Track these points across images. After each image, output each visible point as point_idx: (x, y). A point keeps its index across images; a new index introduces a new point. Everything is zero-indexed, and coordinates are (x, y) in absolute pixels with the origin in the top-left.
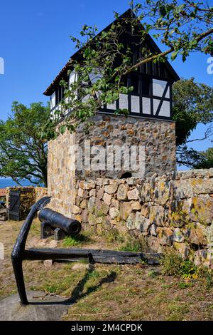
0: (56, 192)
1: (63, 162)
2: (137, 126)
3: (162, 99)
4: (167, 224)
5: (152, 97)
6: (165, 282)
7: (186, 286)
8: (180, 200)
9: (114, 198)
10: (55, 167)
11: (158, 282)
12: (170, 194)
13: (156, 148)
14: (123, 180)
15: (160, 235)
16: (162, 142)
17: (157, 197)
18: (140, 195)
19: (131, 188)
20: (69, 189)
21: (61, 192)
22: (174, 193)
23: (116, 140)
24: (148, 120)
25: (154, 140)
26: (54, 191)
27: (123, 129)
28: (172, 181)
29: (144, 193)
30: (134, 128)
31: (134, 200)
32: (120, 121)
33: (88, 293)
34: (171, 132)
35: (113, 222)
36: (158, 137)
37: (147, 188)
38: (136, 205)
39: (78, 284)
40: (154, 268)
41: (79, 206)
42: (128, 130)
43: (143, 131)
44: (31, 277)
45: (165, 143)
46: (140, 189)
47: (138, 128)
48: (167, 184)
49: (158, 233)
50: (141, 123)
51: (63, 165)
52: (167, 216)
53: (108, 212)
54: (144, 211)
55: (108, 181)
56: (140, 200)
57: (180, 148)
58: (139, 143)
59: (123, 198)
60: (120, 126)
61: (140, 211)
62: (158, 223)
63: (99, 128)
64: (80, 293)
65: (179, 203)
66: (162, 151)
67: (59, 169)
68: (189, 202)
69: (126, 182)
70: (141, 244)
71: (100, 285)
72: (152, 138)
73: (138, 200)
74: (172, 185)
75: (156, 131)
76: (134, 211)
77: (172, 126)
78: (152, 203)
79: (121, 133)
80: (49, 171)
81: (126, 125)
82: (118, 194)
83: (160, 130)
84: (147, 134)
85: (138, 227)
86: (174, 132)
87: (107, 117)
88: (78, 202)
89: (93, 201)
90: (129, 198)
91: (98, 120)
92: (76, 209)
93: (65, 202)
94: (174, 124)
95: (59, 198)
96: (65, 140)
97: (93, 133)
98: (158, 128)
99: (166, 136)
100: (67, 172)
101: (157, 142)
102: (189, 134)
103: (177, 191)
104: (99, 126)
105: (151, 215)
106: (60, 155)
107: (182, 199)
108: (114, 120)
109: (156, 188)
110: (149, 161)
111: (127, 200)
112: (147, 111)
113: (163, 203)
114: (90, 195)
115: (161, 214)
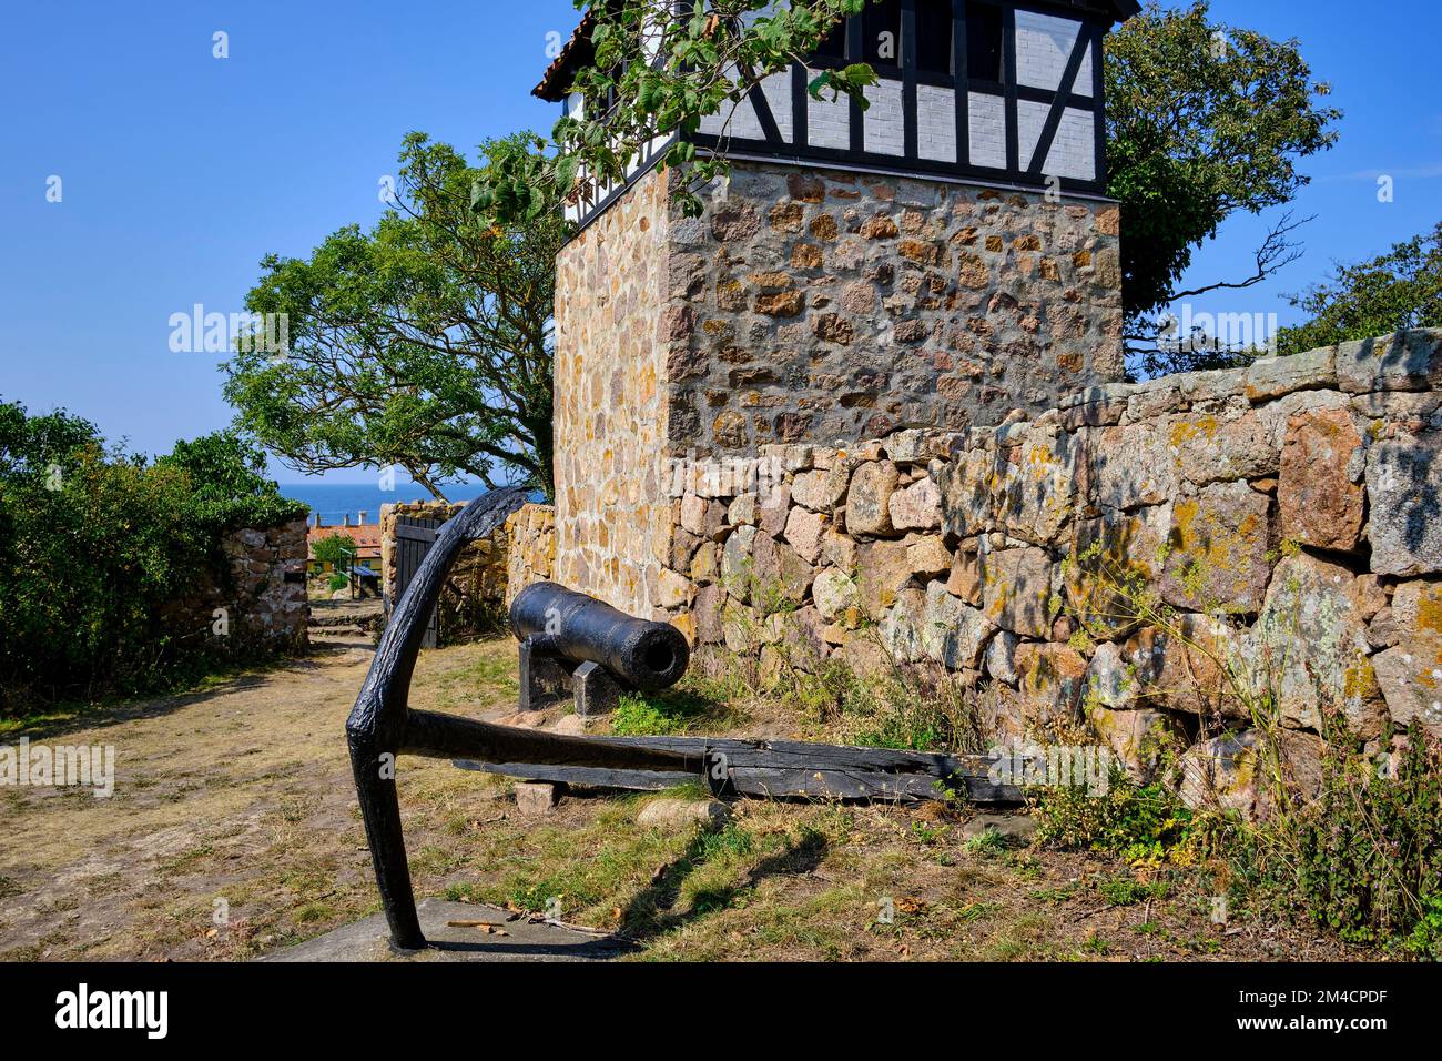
0: (589, 518)
1: (616, 385)
2: (946, 221)
3: (1060, 99)
4: (1063, 627)
5: (1013, 93)
6: (1042, 875)
7: (1140, 895)
8: (1118, 516)
9: (832, 529)
10: (587, 412)
11: (1012, 876)
12: (1075, 489)
13: (1030, 321)
14: (871, 448)
15: (1031, 677)
16: (1058, 293)
17: (1017, 508)
18: (943, 504)
19: (904, 479)
20: (643, 499)
21: (611, 516)
22: (1094, 484)
23: (850, 286)
24: (995, 194)
25: (1020, 285)
26: (583, 515)
27: (882, 235)
28: (1082, 432)
29: (962, 496)
30: (933, 231)
31: (918, 530)
32: (866, 200)
33: (692, 916)
34: (1098, 247)
35: (827, 634)
36: (1041, 271)
37: (973, 472)
38: (926, 553)
39: (656, 881)
40: (997, 819)
41: (686, 572)
42: (904, 238)
43: (969, 242)
44: (458, 855)
45: (1071, 298)
46: (942, 481)
47: (949, 232)
48: (1062, 449)
49: (1021, 671)
50: (962, 208)
51: (618, 399)
52: (1063, 593)
53: (809, 593)
54: (963, 577)
55: (809, 455)
56: (945, 529)
57: (1144, 324)
58: (953, 295)
59: (871, 525)
60: (868, 223)
61: (943, 576)
62: (1021, 627)
63: (772, 231)
64: (660, 913)
65: (1113, 530)
66: (1057, 331)
67: (600, 418)
68: (1161, 521)
69: (883, 454)
70: (945, 722)
71: (753, 884)
72: (1011, 277)
73: (935, 528)
74: (1085, 452)
75: (1031, 245)
76: (920, 580)
77: (1104, 222)
78: (997, 537)
79: (872, 252)
80: (561, 426)
81: (897, 218)
82: (849, 508)
83: (1049, 237)
84: (988, 257)
85: (935, 649)
86: (1114, 247)
87: (807, 183)
88: (681, 556)
89: (745, 546)
90: (898, 524)
91: (770, 195)
92: (673, 587)
93: (629, 562)
94: (1115, 213)
95: (604, 543)
96: (625, 288)
97: (747, 254)
98: (1040, 228)
99: (1077, 263)
100: (634, 430)
101: (1037, 292)
102: (1185, 261)
103: (1107, 474)
104: (772, 220)
105: (993, 594)
106: (605, 354)
107: (1130, 511)
108: (840, 194)
109: (1013, 471)
110: (1000, 375)
111: (890, 533)
112: (987, 152)
113: (1043, 535)
114: (733, 520)
115: (1035, 586)
